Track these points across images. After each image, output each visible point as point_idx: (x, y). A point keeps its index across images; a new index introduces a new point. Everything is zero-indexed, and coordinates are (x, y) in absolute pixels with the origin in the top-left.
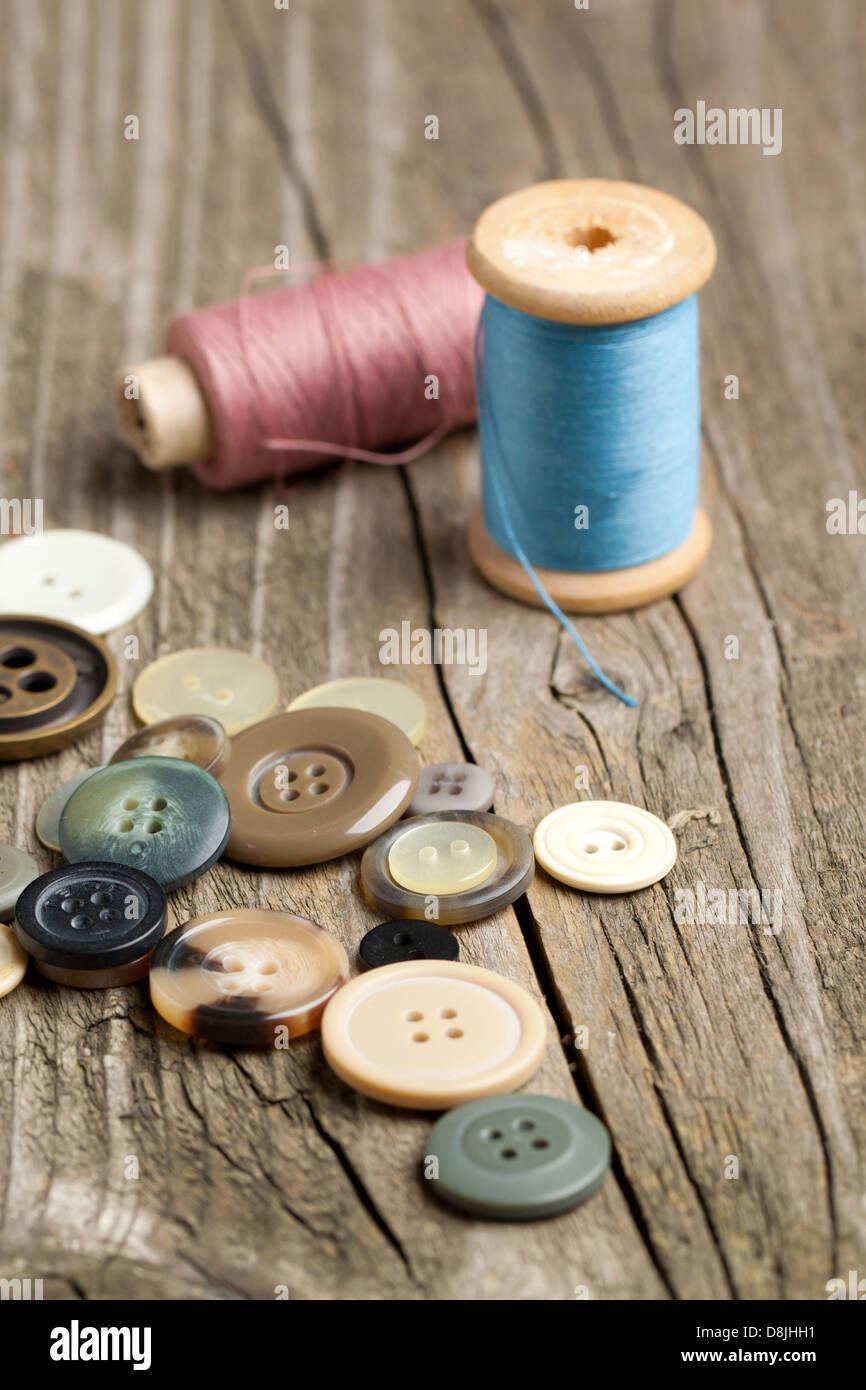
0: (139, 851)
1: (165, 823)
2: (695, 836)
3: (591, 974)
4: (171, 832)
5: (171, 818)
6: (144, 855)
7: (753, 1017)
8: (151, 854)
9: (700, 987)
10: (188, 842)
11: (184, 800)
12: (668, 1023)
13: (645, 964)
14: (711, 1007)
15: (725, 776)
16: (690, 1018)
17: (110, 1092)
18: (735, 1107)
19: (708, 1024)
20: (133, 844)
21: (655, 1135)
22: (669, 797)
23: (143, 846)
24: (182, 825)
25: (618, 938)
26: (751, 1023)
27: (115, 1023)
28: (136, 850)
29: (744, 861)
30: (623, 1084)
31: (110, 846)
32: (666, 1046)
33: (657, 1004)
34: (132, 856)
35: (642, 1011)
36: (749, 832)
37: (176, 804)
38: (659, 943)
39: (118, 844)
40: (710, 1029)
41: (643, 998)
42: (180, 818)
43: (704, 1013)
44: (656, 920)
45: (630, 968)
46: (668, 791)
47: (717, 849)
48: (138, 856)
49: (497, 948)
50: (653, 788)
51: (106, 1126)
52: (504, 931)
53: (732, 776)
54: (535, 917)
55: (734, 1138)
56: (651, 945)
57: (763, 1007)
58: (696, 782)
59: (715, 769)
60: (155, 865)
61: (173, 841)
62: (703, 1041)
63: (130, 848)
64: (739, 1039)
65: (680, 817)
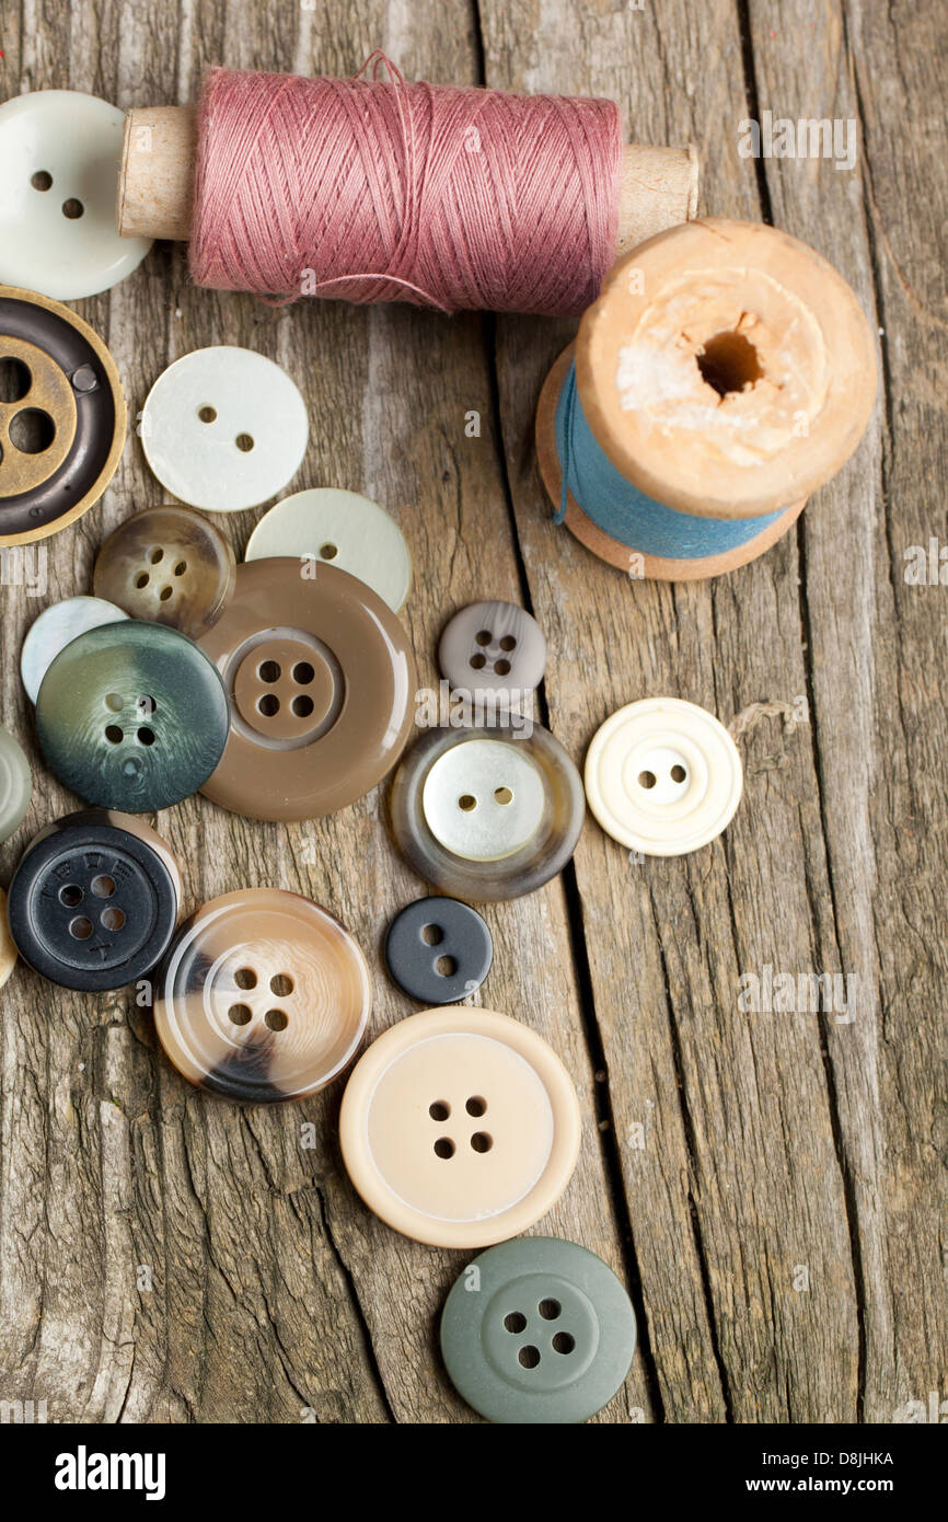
0: (134, 771)
1: (157, 732)
2: (765, 749)
3: (635, 996)
4: (166, 746)
5: (162, 725)
6: (140, 776)
7: (804, 1092)
8: (148, 775)
9: (750, 1029)
10: (187, 758)
11: (175, 699)
12: (712, 1089)
13: (694, 982)
14: (760, 1068)
15: (806, 637)
16: (736, 1085)
17: (106, 1167)
18: (773, 1243)
19: (754, 1098)
20: (126, 762)
21: (685, 1285)
22: (741, 669)
23: (137, 764)
24: (177, 735)
25: (667, 926)
26: (801, 1101)
27: (113, 1032)
28: (130, 770)
29: (816, 804)
30: (656, 1196)
31: (101, 763)
32: (706, 1129)
33: (702, 1056)
34: (127, 776)
35: (685, 1067)
36: (825, 745)
37: (166, 705)
38: (711, 943)
39: (108, 761)
40: (756, 1109)
41: (688, 1045)
42: (173, 726)
43: (752, 1080)
44: (710, 897)
45: (678, 985)
46: (741, 657)
47: (788, 777)
48: (134, 777)
49: (535, 941)
50: (724, 652)
51: (102, 1222)
52: (544, 907)
53: (814, 635)
54: (580, 888)
55: (768, 1301)
56: (703, 946)
57: (816, 1072)
58: (774, 643)
59: (797, 624)
60: (155, 787)
61: (171, 757)
62: (748, 1127)
63: (124, 767)
64: (785, 1126)
65: (750, 714)
